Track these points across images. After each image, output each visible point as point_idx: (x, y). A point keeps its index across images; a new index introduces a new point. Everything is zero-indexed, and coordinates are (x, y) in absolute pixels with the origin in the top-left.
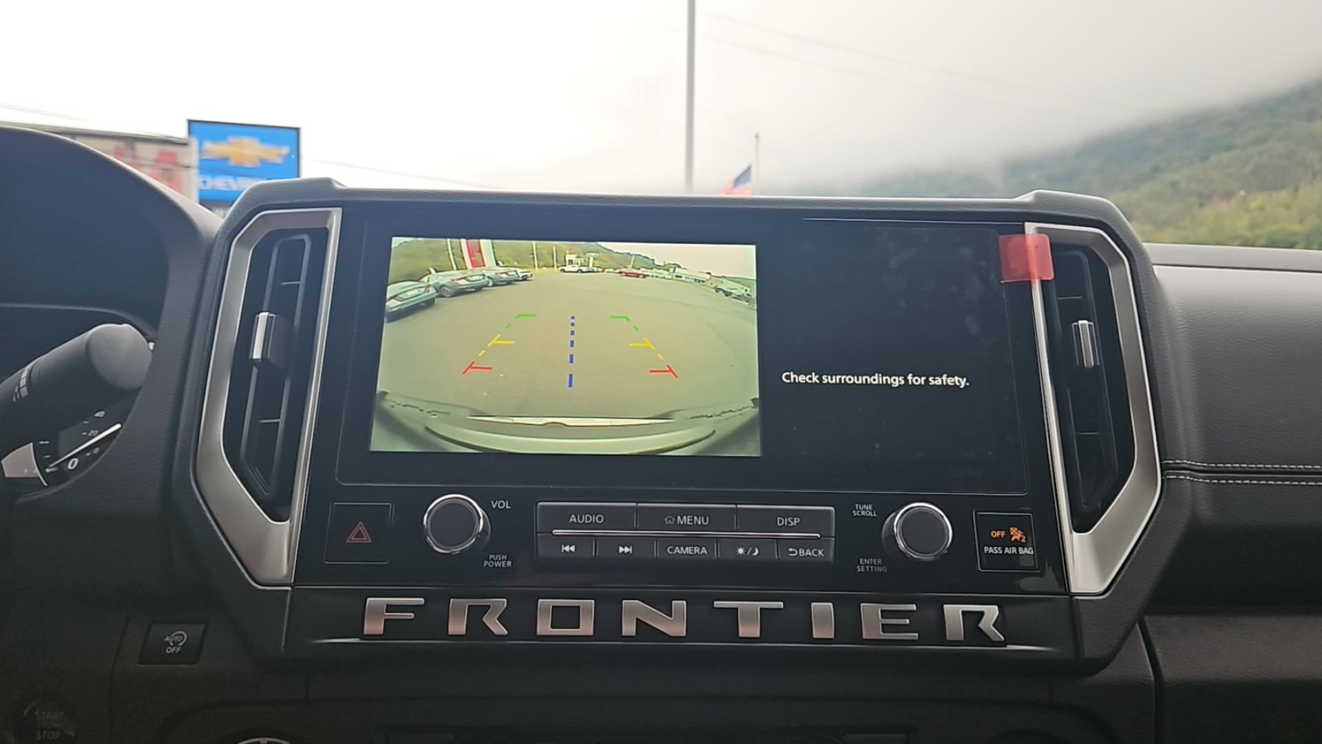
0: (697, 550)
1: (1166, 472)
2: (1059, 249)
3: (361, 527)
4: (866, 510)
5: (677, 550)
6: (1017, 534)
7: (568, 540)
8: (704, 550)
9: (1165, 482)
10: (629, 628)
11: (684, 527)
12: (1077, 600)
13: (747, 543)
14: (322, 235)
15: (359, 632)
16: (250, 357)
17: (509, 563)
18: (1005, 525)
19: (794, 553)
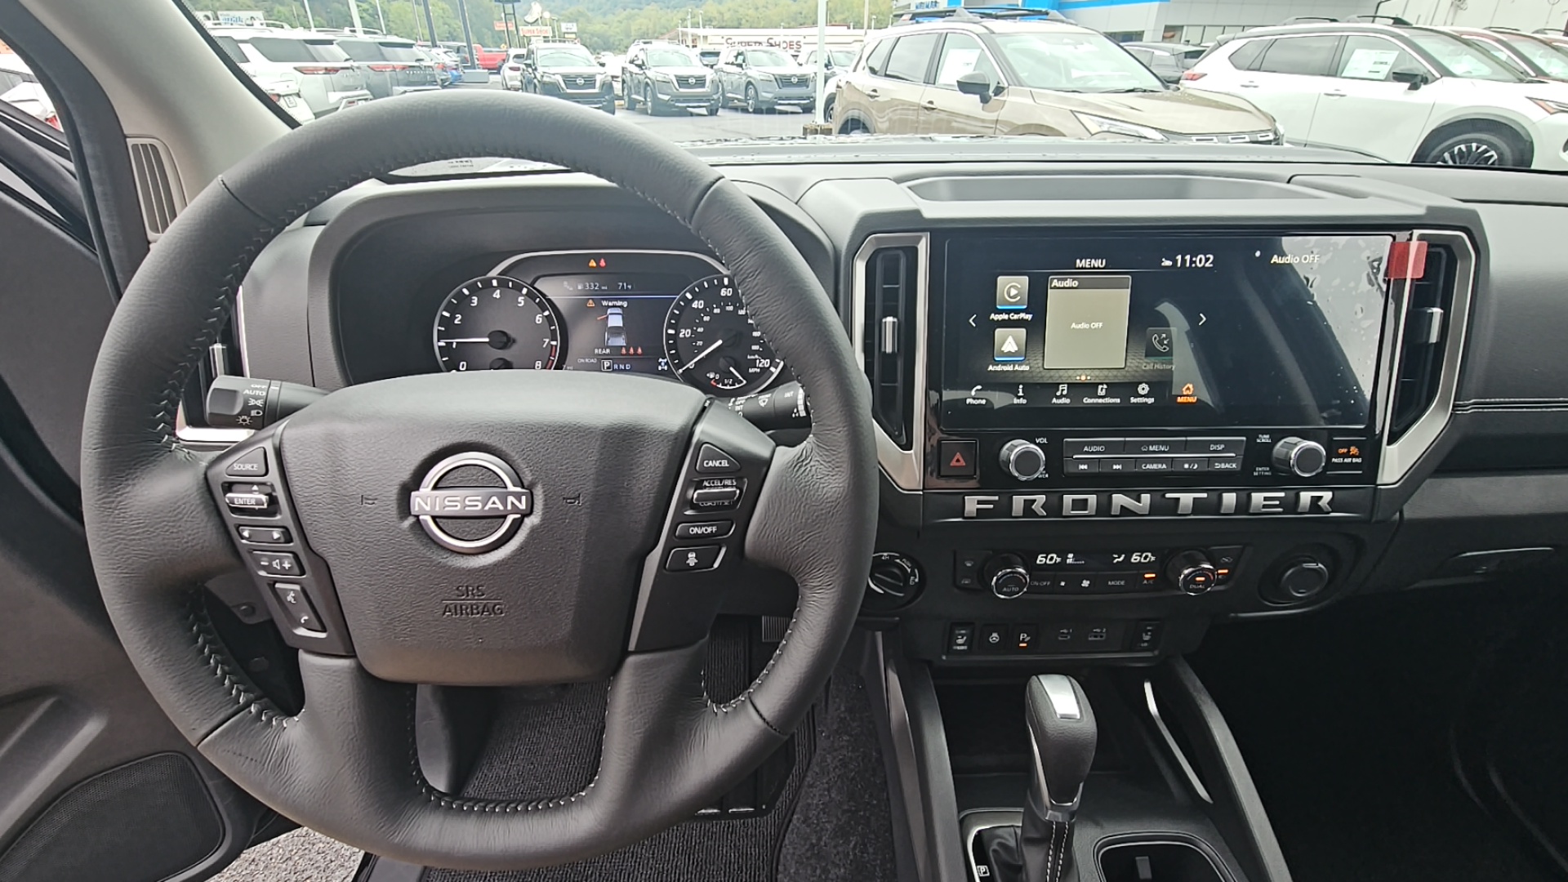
0: (1160, 466)
1: (1456, 409)
2: (1433, 244)
3: (958, 456)
4: (1265, 439)
5: (1148, 467)
6: (1354, 450)
7: (1083, 461)
8: (1164, 466)
9: (1453, 415)
10: (1115, 510)
11: (1154, 452)
12: (1380, 489)
13: (1191, 461)
14: (913, 252)
16: (883, 350)
17: (1047, 476)
18: (1348, 444)
19: (1218, 466)
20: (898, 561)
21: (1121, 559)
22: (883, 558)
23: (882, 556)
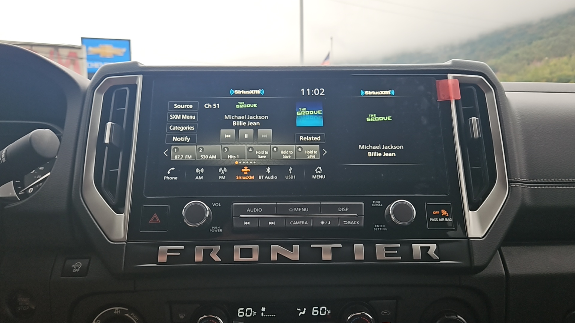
0: (303, 223)
1: (510, 184)
2: (463, 86)
3: (155, 216)
4: (378, 203)
5: (294, 223)
6: (444, 212)
7: (247, 219)
8: (306, 223)
9: (510, 188)
10: (274, 257)
11: (298, 213)
12: (471, 240)
13: (325, 219)
14: (134, 87)
15: (156, 262)
16: (104, 142)
17: (221, 230)
18: (439, 209)
19: (346, 223)
20: (127, 315)
21: (304, 313)
22: (115, 312)
23: (114, 310)
